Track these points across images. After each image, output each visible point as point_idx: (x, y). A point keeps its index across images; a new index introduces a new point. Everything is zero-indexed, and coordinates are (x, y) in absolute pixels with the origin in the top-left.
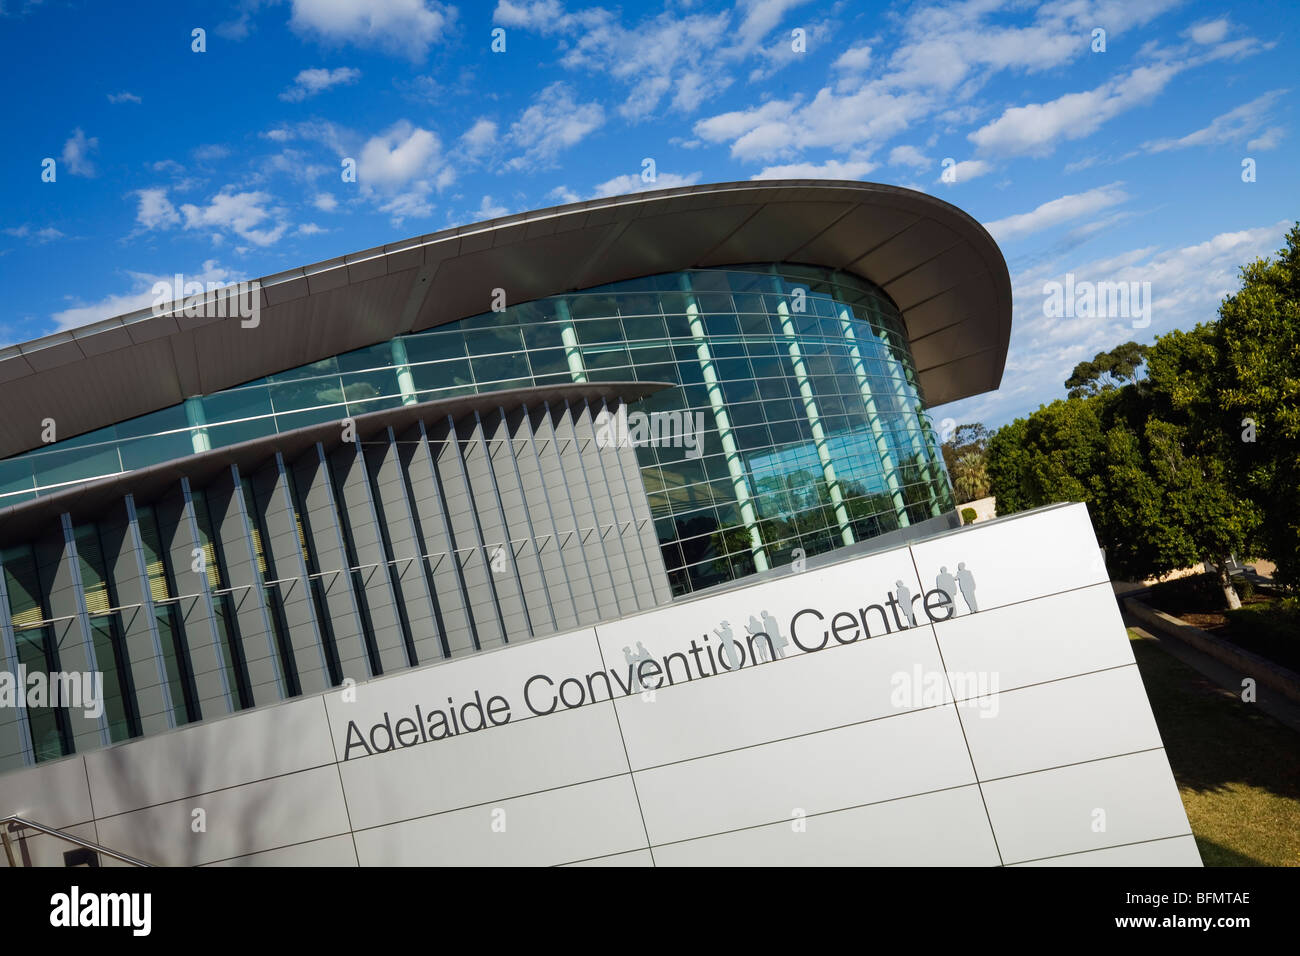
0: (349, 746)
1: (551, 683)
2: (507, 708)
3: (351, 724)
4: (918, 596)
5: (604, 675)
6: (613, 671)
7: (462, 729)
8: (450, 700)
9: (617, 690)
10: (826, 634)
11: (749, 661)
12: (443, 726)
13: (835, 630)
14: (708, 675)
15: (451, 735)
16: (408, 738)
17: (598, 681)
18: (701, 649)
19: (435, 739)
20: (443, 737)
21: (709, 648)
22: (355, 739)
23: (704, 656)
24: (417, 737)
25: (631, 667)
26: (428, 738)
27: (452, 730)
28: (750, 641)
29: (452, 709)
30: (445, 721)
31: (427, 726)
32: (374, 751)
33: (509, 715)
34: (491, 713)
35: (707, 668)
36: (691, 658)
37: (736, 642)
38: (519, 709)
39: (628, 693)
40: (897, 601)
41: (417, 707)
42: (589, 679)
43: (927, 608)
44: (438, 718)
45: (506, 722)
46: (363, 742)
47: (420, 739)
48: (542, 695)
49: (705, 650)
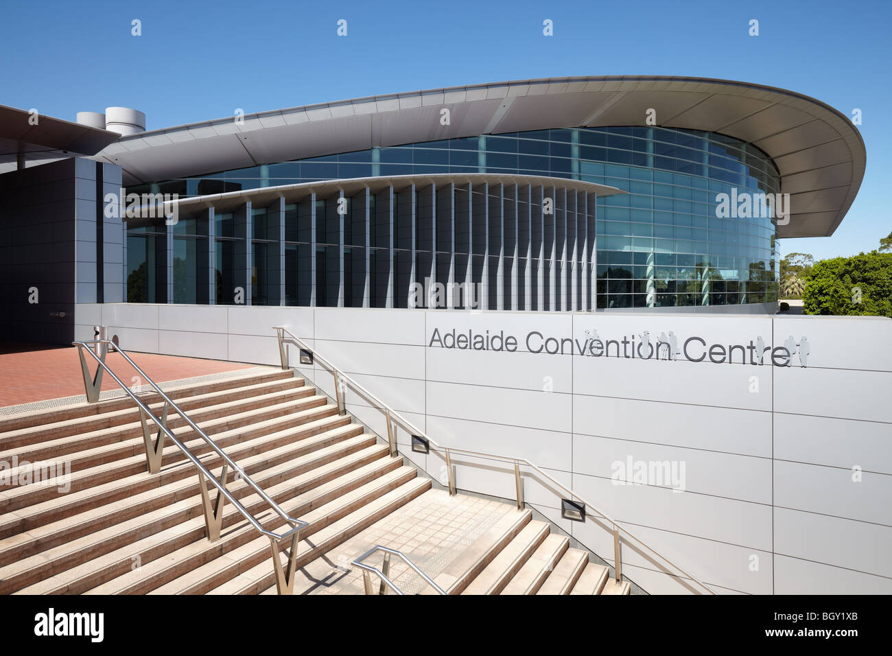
0: (433, 340)
1: (542, 338)
2: (516, 344)
3: (436, 330)
4: (769, 348)
5: (571, 341)
6: (576, 340)
7: (490, 347)
8: (488, 332)
9: (576, 350)
10: (705, 354)
11: (654, 356)
12: (481, 344)
13: (711, 353)
14: (629, 357)
15: (484, 349)
16: (462, 345)
17: (567, 344)
18: (628, 342)
19: (476, 349)
20: (480, 349)
21: (633, 342)
22: (436, 337)
23: (629, 346)
24: (467, 345)
25: (587, 340)
26: (472, 347)
27: (485, 347)
28: (658, 346)
29: (488, 337)
30: (482, 342)
31: (473, 341)
32: (444, 346)
33: (516, 347)
34: (508, 344)
35: (629, 353)
36: (622, 346)
37: (650, 344)
38: (522, 346)
39: (582, 354)
40: (754, 348)
41: (470, 331)
42: (563, 341)
43: (773, 356)
44: (479, 339)
45: (514, 351)
46: (440, 340)
47: (468, 347)
48: (536, 343)
49: (631, 343)
